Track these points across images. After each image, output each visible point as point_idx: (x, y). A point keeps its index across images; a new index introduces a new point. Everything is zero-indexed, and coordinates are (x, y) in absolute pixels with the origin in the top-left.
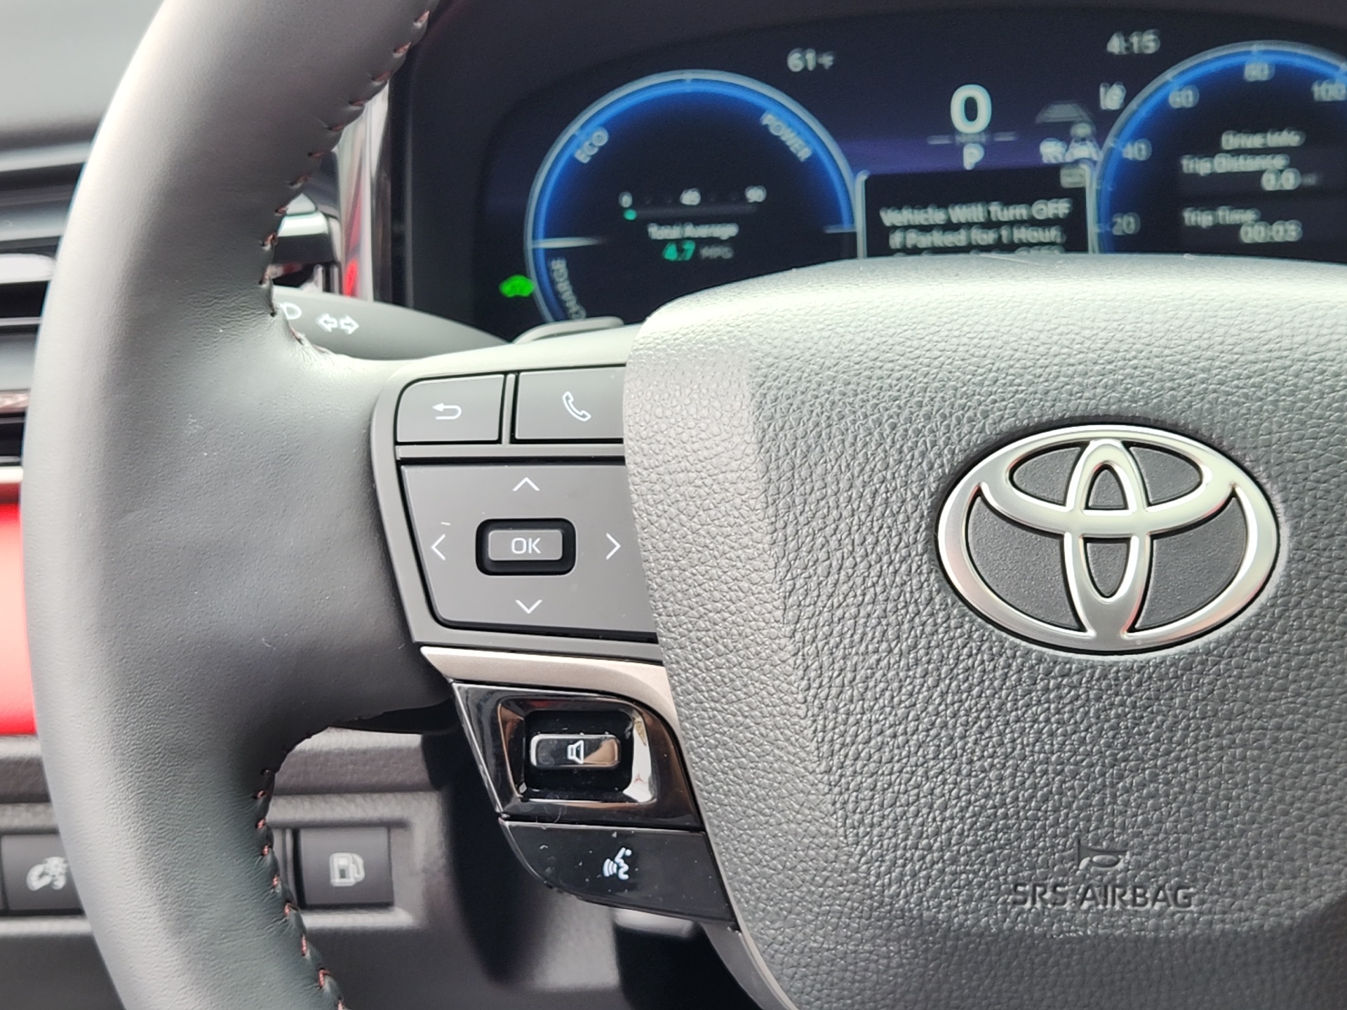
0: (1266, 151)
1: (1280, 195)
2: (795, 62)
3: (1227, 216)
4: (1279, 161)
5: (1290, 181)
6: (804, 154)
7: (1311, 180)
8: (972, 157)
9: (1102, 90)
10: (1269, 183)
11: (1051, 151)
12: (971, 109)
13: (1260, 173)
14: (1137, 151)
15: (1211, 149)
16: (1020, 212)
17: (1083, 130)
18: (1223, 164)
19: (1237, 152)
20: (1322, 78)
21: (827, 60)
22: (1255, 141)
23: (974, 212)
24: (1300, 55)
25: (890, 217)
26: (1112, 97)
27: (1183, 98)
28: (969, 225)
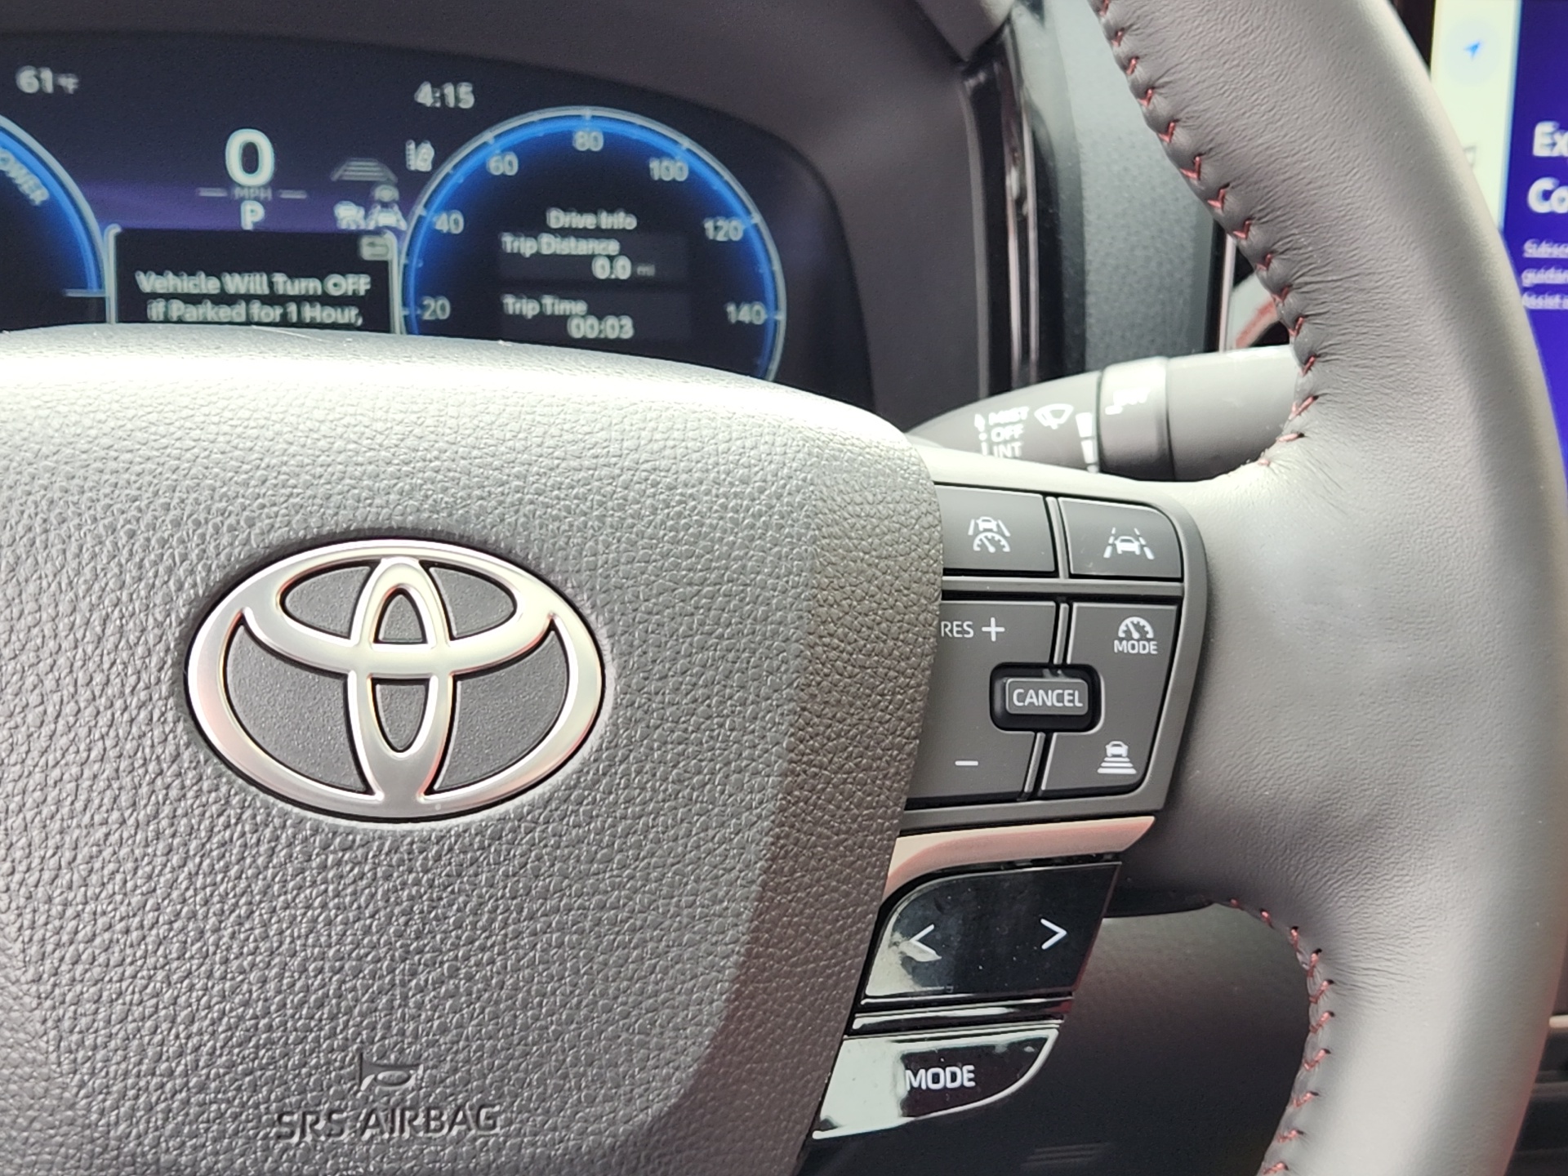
0: (599, 233)
1: (613, 284)
2: (27, 80)
3: (553, 305)
4: (613, 247)
5: (623, 269)
6: (38, 196)
7: (647, 270)
8: (252, 215)
9: (411, 146)
10: (601, 270)
11: (348, 215)
12: (250, 159)
13: (589, 259)
14: (451, 223)
15: (536, 226)
16: (311, 286)
17: (387, 193)
18: (549, 245)
19: (564, 232)
20: (660, 154)
21: (69, 83)
22: (587, 221)
23: (257, 283)
24: (637, 126)
25: (148, 282)
26: (420, 157)
27: (505, 165)
28: (248, 298)
